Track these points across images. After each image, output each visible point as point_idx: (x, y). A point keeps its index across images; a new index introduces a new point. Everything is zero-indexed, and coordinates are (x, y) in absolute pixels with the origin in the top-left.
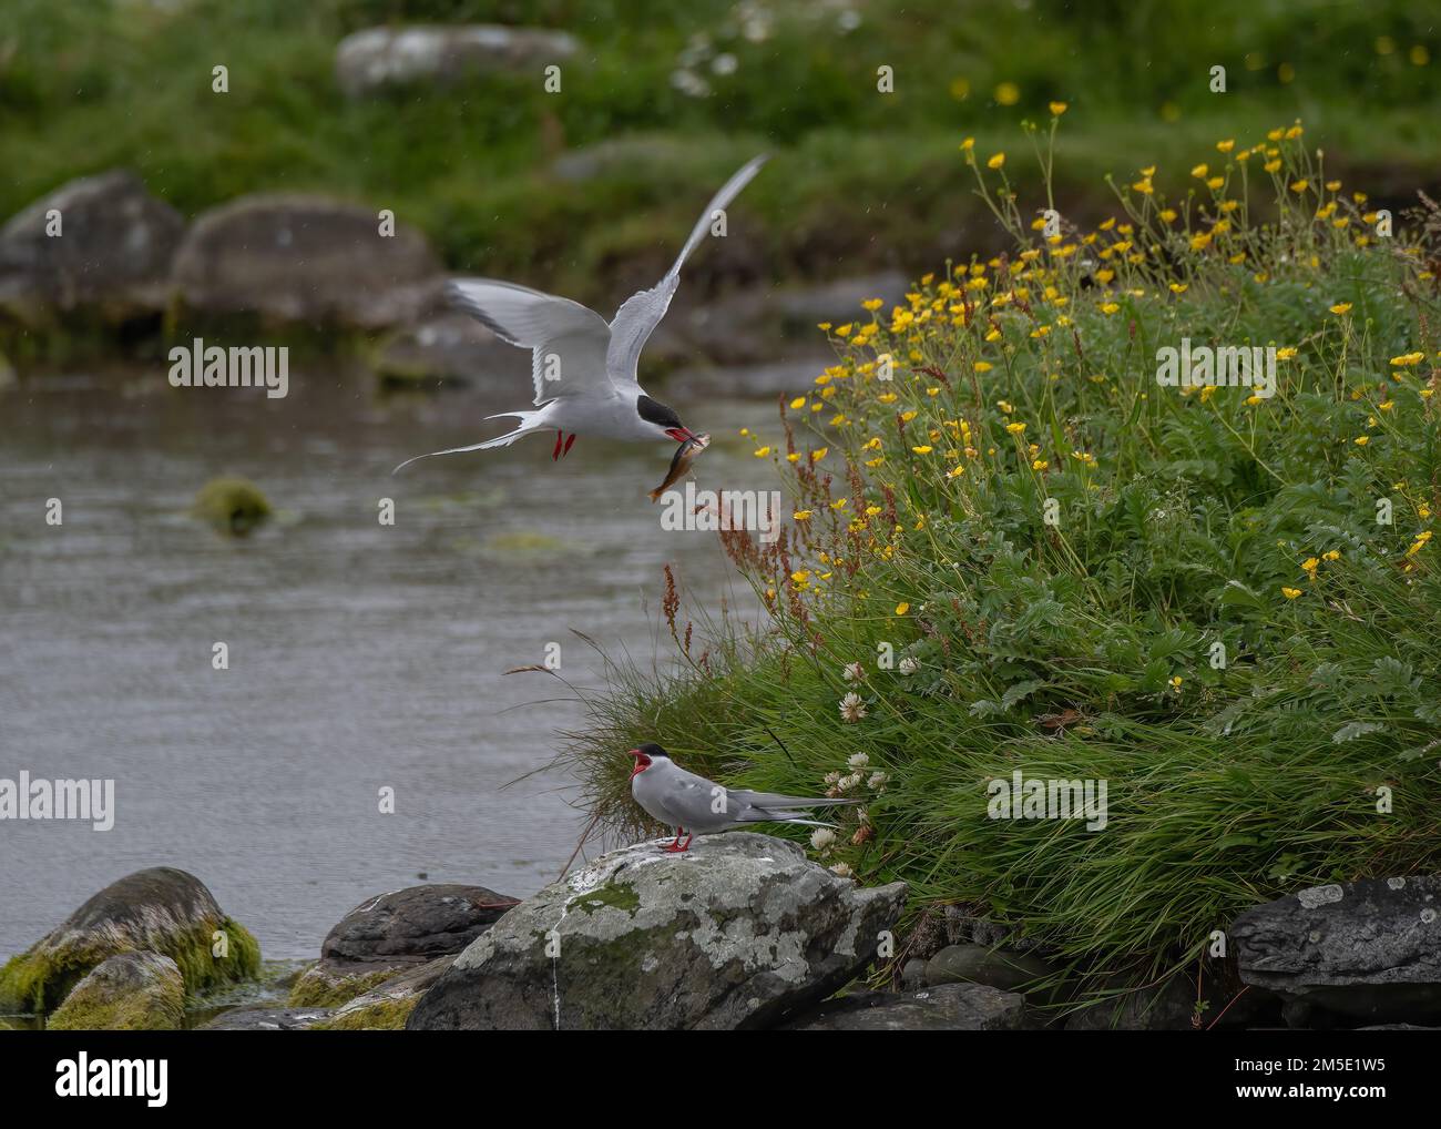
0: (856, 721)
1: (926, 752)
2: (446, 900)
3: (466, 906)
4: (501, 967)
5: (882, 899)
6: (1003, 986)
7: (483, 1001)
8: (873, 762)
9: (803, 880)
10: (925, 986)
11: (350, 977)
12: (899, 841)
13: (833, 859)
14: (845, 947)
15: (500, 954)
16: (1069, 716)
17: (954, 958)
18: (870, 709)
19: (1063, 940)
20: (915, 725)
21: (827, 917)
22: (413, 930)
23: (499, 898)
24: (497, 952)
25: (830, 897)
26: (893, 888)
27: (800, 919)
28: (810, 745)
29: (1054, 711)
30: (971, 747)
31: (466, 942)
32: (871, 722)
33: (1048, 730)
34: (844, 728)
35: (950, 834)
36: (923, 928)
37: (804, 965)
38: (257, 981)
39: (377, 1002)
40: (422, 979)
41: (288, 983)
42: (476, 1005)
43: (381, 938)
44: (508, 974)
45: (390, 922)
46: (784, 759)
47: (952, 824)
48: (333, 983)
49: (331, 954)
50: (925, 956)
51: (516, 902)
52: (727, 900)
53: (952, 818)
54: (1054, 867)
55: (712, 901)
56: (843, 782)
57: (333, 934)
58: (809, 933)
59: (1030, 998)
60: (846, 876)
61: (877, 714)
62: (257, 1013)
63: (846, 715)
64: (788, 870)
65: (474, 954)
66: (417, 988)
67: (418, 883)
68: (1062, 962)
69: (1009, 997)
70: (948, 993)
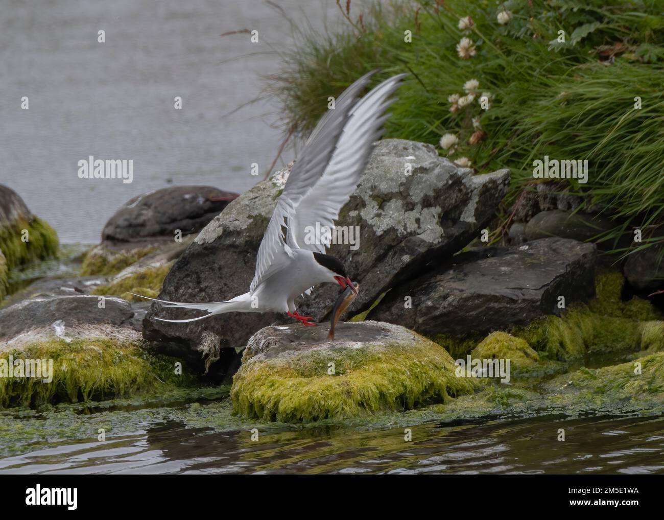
0: (468, 57)
1: (520, 77)
2: (187, 196)
3: (201, 200)
4: (228, 242)
5: (493, 181)
6: (581, 238)
7: (216, 265)
8: (483, 87)
9: (437, 171)
10: (525, 241)
11: (123, 253)
12: (502, 141)
13: (456, 156)
14: (469, 216)
15: (227, 233)
16: (618, 47)
17: (545, 220)
18: (479, 49)
19: (621, 204)
20: (511, 58)
21: (455, 196)
22: (164, 219)
23: (224, 194)
24: (224, 231)
25: (457, 182)
26: (500, 173)
27: (437, 197)
28: (438, 76)
29: (607, 43)
30: (550, 71)
31: (203, 225)
32: (479, 58)
33: (603, 57)
34: (461, 63)
35: (538, 134)
36: (522, 201)
37: (440, 230)
38: (57, 259)
39: (143, 270)
40: (173, 252)
41: (79, 260)
42: (212, 269)
43: (143, 225)
44: (233, 246)
45: (148, 214)
46: (419, 87)
47: (539, 128)
48: (111, 259)
49: (108, 238)
50: (524, 220)
51: (235, 196)
52: (384, 187)
53: (539, 123)
54: (613, 154)
55: (373, 188)
56: (462, 101)
57: (109, 224)
58: (443, 207)
59: (600, 246)
60: (466, 166)
61: (484, 52)
62: (59, 282)
63: (462, 54)
64: (426, 164)
65: (209, 233)
66: (170, 259)
67: (168, 186)
68: (621, 220)
69: (586, 245)
70: (542, 245)
